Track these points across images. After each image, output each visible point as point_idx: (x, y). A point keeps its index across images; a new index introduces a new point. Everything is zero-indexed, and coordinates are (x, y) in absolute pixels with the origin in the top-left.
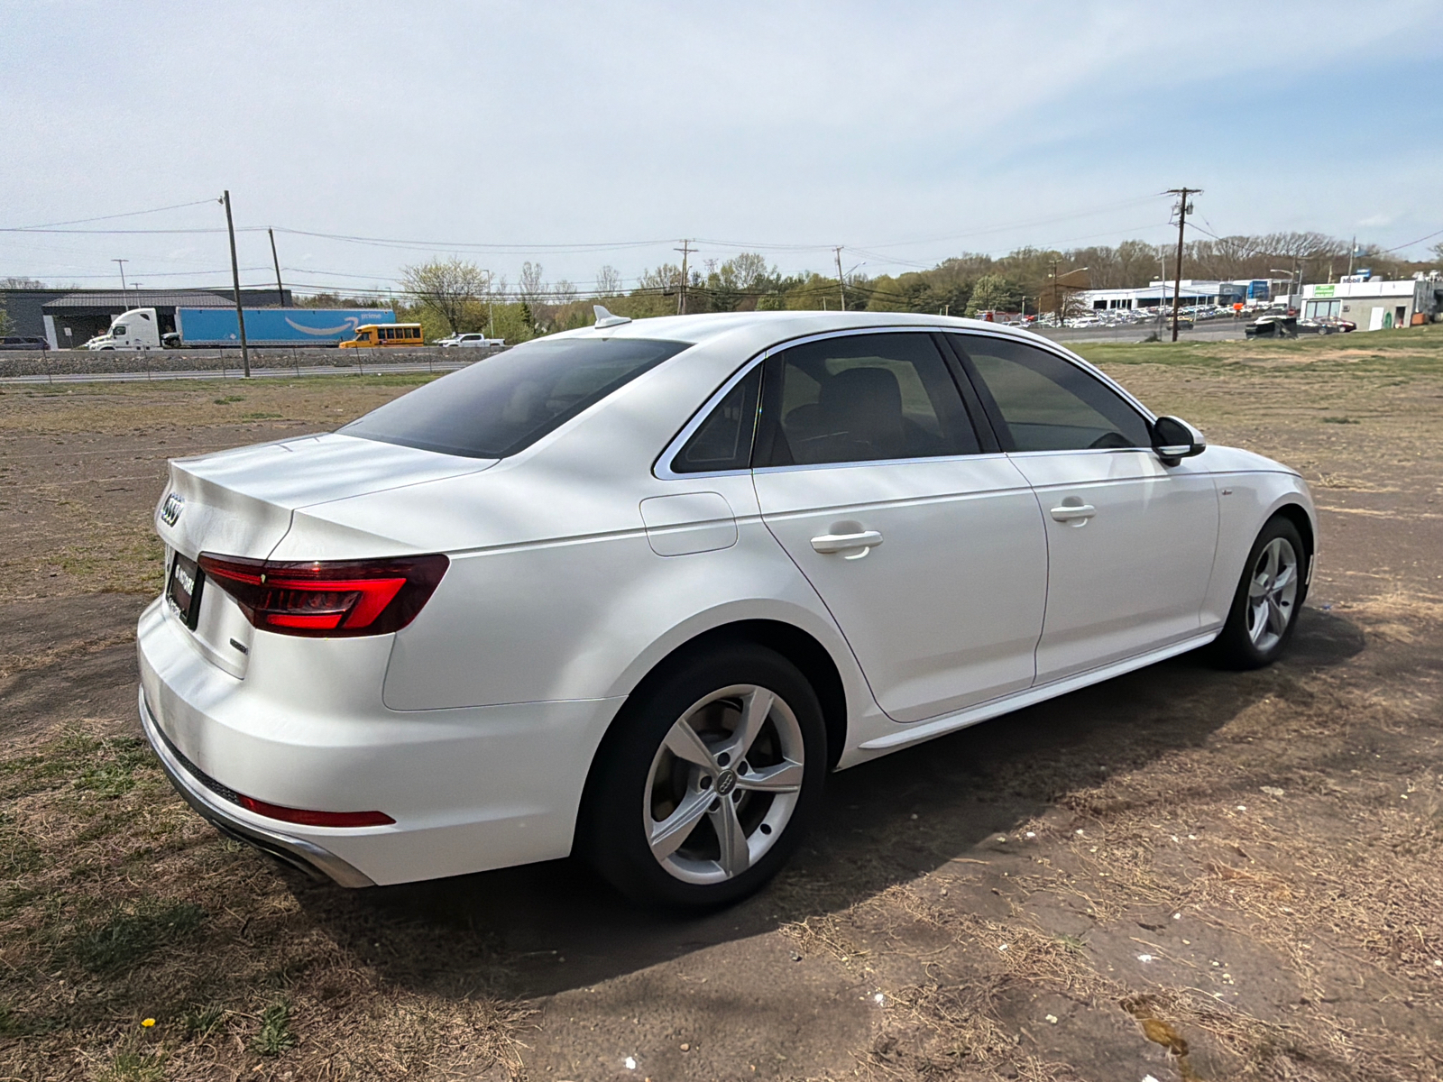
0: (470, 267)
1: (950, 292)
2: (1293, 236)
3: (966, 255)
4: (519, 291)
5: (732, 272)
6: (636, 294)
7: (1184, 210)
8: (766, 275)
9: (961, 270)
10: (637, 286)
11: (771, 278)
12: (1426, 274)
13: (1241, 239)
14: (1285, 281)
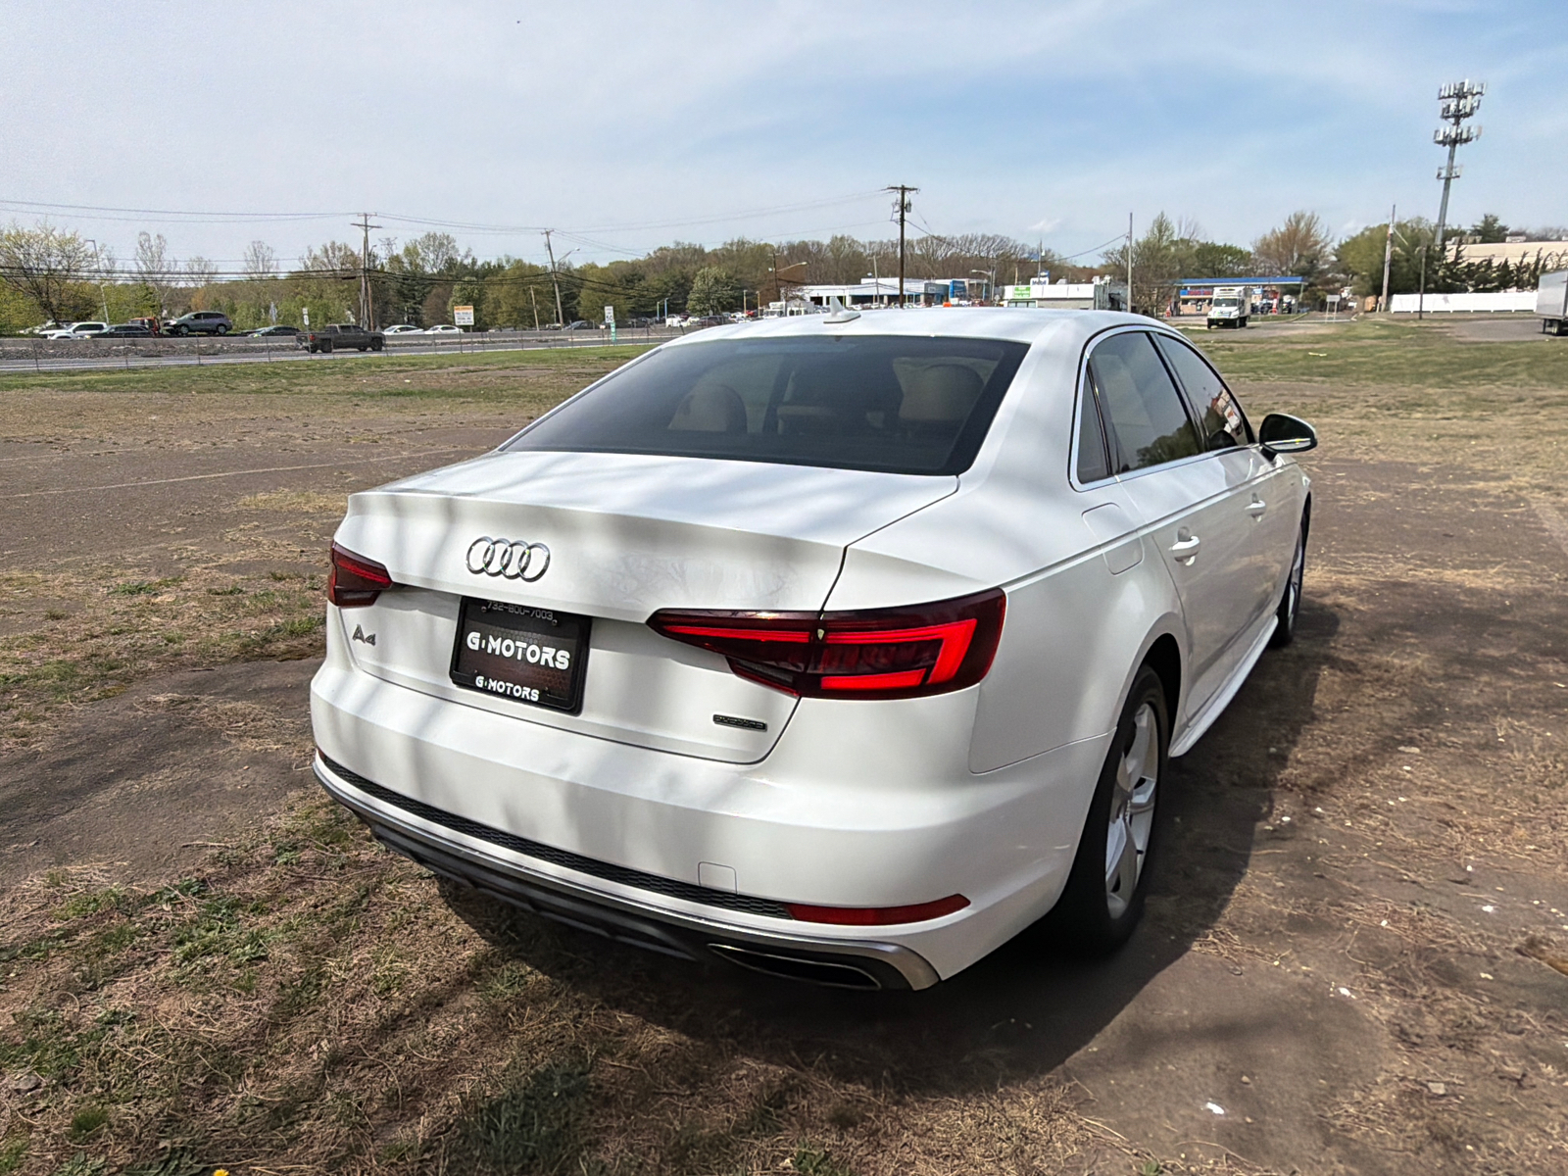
0: (68, 236)
1: (665, 283)
2: (983, 237)
3: (678, 244)
4: (135, 269)
5: (418, 254)
6: (297, 278)
7: (904, 207)
8: (459, 259)
9: (674, 260)
10: (298, 267)
11: (466, 262)
12: (1102, 278)
13: (939, 239)
14: (980, 281)
